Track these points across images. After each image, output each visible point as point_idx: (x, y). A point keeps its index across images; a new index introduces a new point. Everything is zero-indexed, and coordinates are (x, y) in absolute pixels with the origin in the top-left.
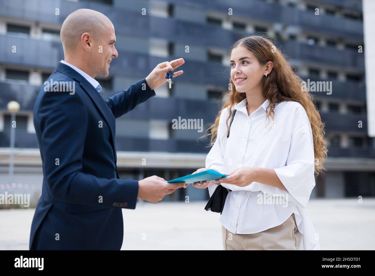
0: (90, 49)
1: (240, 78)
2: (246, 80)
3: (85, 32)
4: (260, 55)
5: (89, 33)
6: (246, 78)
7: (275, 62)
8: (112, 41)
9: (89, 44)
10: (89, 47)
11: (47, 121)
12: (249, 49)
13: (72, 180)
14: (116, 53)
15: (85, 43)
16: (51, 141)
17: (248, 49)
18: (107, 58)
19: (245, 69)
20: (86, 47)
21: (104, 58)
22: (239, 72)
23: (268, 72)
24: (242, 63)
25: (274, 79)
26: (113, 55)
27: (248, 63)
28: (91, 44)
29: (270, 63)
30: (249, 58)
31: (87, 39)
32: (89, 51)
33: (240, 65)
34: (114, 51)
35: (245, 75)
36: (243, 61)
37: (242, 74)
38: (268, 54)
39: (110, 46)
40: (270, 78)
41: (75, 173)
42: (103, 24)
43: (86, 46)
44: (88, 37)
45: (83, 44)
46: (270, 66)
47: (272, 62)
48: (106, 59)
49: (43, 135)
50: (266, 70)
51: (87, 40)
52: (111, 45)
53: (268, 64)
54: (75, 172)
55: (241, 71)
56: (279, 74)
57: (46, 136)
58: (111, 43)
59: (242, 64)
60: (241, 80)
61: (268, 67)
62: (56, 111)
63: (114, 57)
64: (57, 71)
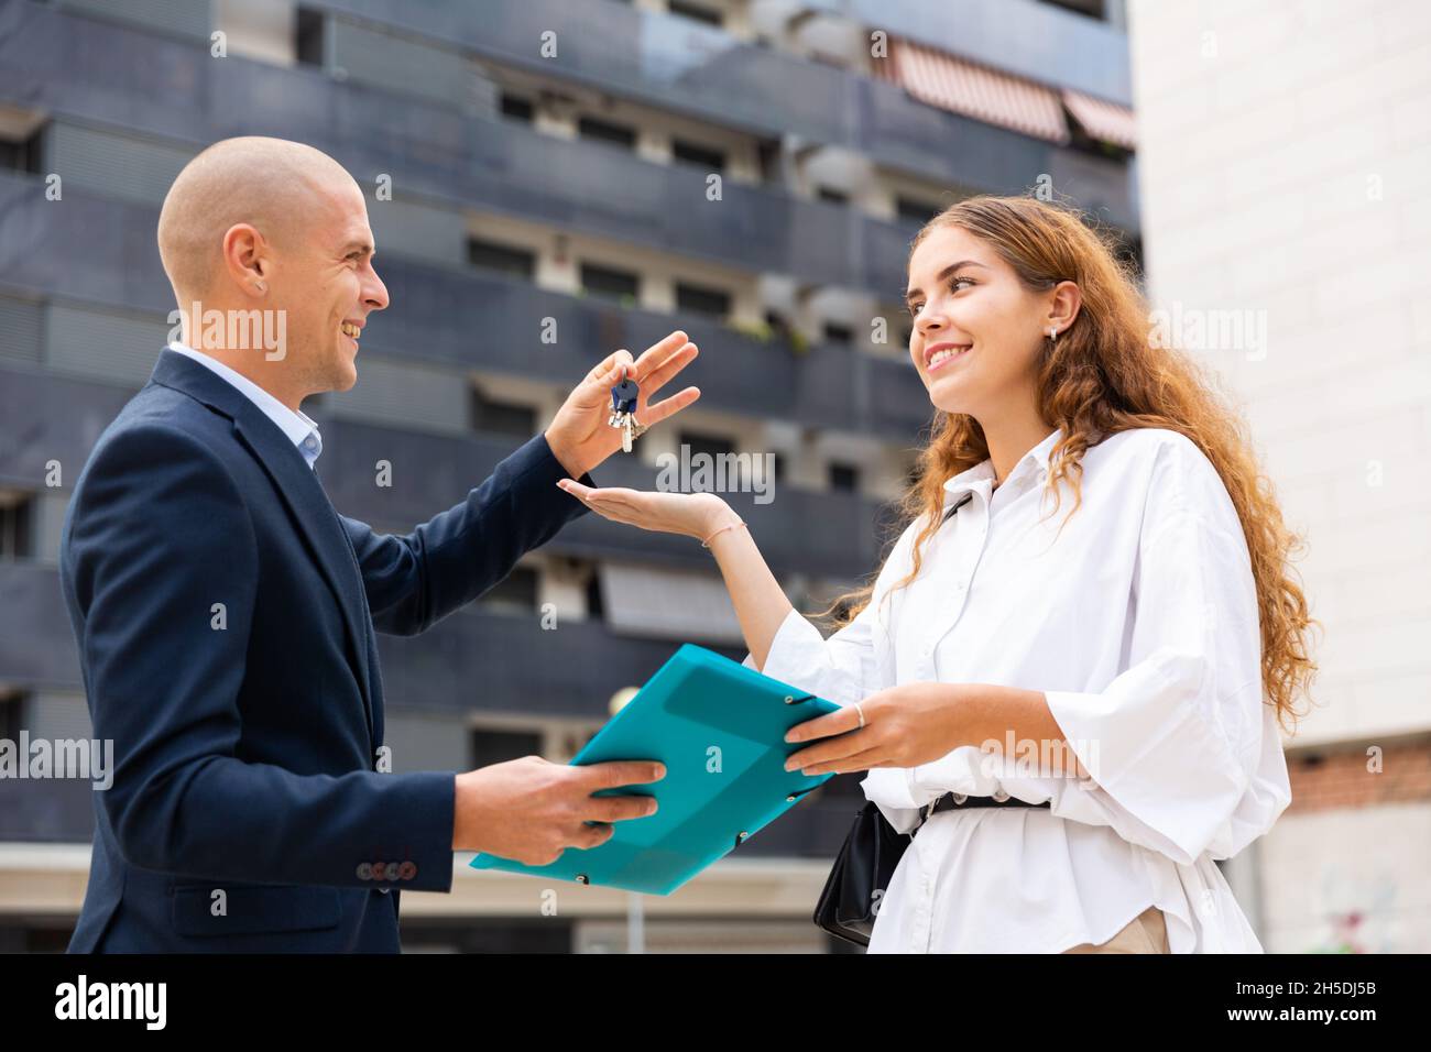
0: (261, 286)
1: (943, 348)
2: (971, 352)
3: (238, 223)
4: (1020, 250)
5: (254, 226)
6: (970, 346)
7: (1088, 284)
8: (351, 245)
9: (258, 268)
10: (260, 277)
11: (100, 569)
12: (974, 232)
13: (188, 785)
14: (379, 289)
15: (241, 265)
16: (114, 643)
17: (969, 230)
18: (338, 311)
19: (962, 309)
20: (246, 279)
21: (326, 314)
22: (937, 320)
23: (1063, 322)
24: (949, 289)
25: (1085, 348)
26: (368, 301)
27: (973, 283)
28: (264, 265)
29: (1069, 288)
30: (976, 264)
31: (248, 248)
32: (262, 293)
33: (941, 296)
34: (371, 286)
35: (964, 331)
36: (953, 280)
37: (953, 327)
38: (1057, 250)
39: (348, 267)
40: (1067, 343)
41: (199, 763)
42: (309, 184)
43: (246, 274)
44: (250, 240)
45: (230, 270)
46: (1067, 299)
47: (1076, 282)
48: (333, 313)
49: (89, 621)
50: (1051, 316)
51: (250, 253)
52: (353, 264)
53: (1059, 293)
54: (199, 757)
55: (947, 317)
56: (1108, 323)
57: (102, 625)
58: (355, 254)
59: (949, 294)
60: (947, 353)
61: (1058, 304)
62: (130, 529)
63: (371, 308)
64: (155, 383)
